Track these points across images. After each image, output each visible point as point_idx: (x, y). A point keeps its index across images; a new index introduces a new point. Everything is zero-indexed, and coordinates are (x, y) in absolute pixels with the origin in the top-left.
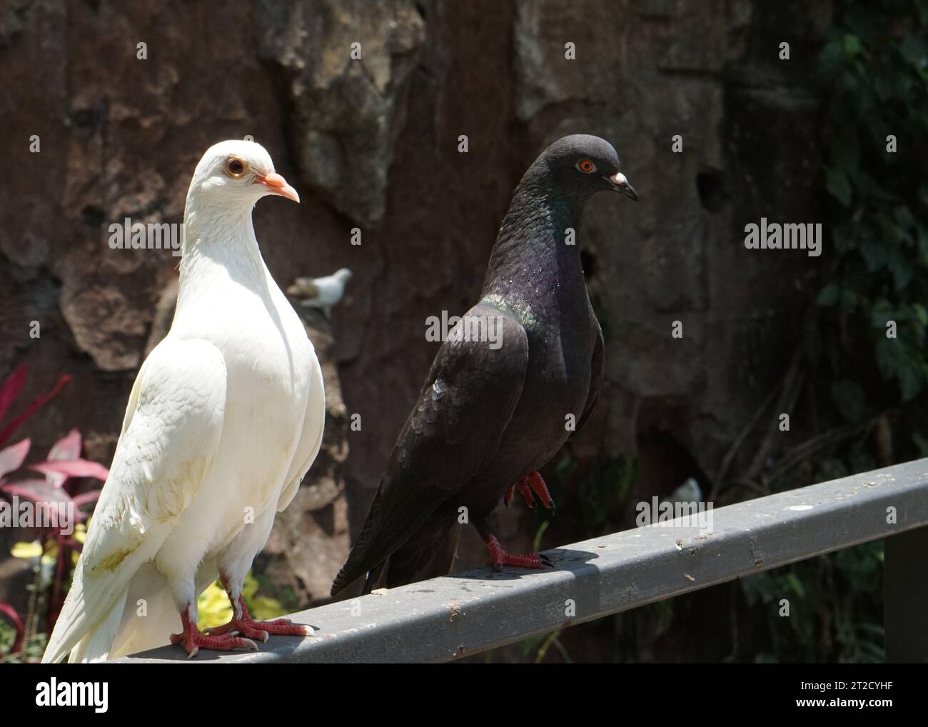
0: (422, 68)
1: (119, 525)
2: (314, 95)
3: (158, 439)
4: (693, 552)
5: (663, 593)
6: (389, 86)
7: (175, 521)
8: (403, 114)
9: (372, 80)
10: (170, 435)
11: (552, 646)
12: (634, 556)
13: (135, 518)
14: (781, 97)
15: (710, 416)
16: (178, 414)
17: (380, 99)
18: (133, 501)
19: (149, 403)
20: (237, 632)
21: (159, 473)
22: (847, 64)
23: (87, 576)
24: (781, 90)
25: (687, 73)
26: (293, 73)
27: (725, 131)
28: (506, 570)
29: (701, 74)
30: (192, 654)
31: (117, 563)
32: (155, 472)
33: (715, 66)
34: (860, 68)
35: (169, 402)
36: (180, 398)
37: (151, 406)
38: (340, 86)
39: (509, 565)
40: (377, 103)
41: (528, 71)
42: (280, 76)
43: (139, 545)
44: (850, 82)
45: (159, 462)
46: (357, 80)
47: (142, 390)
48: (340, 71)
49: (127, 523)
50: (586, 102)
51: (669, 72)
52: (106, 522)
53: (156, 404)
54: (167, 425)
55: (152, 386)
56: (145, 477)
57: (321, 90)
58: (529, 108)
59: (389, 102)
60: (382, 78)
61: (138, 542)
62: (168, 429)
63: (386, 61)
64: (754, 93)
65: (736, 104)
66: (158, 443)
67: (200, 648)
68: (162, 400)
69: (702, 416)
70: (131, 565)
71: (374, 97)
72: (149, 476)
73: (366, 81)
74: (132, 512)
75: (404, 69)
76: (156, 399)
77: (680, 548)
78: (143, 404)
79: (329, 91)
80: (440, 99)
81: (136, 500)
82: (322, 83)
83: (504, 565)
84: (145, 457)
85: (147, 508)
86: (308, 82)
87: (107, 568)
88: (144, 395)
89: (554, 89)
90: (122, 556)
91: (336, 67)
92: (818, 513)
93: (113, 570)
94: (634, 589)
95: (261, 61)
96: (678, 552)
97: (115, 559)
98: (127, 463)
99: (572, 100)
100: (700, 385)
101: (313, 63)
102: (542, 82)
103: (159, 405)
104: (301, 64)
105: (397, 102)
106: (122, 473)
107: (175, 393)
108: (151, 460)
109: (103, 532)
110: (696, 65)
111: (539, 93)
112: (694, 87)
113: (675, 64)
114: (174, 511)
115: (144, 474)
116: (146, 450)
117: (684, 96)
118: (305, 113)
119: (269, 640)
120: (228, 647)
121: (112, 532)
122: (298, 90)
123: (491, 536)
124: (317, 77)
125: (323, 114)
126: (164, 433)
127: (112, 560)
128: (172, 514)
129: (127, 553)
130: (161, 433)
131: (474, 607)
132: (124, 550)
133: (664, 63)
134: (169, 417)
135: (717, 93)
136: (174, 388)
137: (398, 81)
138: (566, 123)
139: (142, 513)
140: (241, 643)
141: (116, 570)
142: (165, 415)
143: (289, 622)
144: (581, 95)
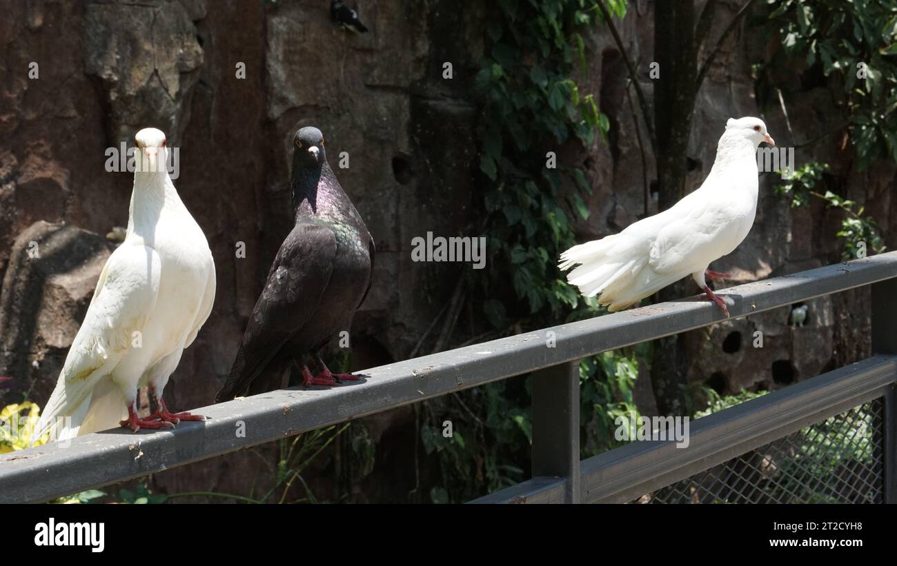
0: (201, 82)
1: (90, 353)
2: (125, 100)
3: (118, 304)
4: (422, 377)
5: (405, 401)
6: (178, 94)
7: (125, 352)
8: (189, 114)
9: (167, 90)
10: (125, 302)
11: (297, 479)
12: (389, 379)
13: (101, 349)
14: (450, 106)
15: (402, 325)
16: (130, 290)
17: (172, 103)
18: (100, 339)
19: (113, 282)
20: (160, 419)
21: (117, 323)
22: (494, 84)
23: (68, 381)
24: (450, 101)
25: (385, 88)
26: (110, 84)
27: (412, 130)
28: (313, 387)
29: (394, 89)
30: (136, 430)
31: (88, 375)
32: (115, 322)
33: (405, 83)
34: (503, 86)
35: (125, 282)
36: (132, 280)
37: (114, 284)
38: (143, 94)
39: (315, 384)
40: (170, 106)
41: (275, 85)
42: (100, 86)
43: (102, 364)
44: (496, 96)
45: (118, 317)
46: (155, 90)
47: (108, 274)
48: (144, 84)
49: (95, 352)
50: (316, 107)
51: (372, 87)
52: (82, 350)
53: (117, 282)
54: (124, 295)
55: (115, 272)
56: (108, 326)
57: (130, 96)
58: (276, 111)
59: (179, 106)
60: (174, 89)
61: (101, 363)
62: (124, 298)
63: (177, 76)
64: (431, 103)
65: (419, 110)
66: (117, 306)
67: (141, 428)
68: (121, 280)
69: (395, 325)
70: (96, 377)
71: (168, 101)
72: (111, 325)
73: (163, 90)
74: (99, 345)
75: (189, 83)
76: (117, 280)
77: (415, 375)
78: (109, 282)
79: (136, 97)
80: (214, 104)
81: (102, 339)
82: (131, 91)
83: (312, 384)
84: (108, 314)
85: (109, 343)
86: (121, 91)
87: (81, 377)
88: (110, 277)
89: (293, 98)
90: (91, 371)
91: (141, 81)
92: (495, 356)
93: (84, 379)
94: (389, 398)
95: (87, 75)
96: (414, 377)
97: (86, 373)
98: (97, 316)
99: (306, 105)
100: (394, 303)
101: (125, 78)
102: (285, 93)
103: (119, 283)
104: (116, 78)
105: (184, 106)
106: (93, 323)
107: (129, 277)
108: (112, 316)
109: (80, 356)
110: (392, 83)
111: (283, 100)
112: (390, 98)
113: (377, 82)
114: (125, 346)
115: (108, 323)
116: (109, 310)
117: (384, 103)
118: (119, 113)
119: (180, 424)
120: (157, 427)
121: (86, 357)
122: (113, 96)
123: (305, 367)
124: (127, 88)
125: (132, 113)
126: (122, 300)
127: (85, 373)
128: (123, 348)
129: (94, 370)
130: (119, 300)
131: (297, 406)
132: (93, 367)
133: (369, 81)
134: (125, 291)
135: (406, 102)
136: (129, 273)
137: (185, 91)
138: (302, 121)
139: (106, 347)
140: (165, 424)
141: (86, 379)
142: (123, 289)
143: (190, 414)
144: (313, 103)
